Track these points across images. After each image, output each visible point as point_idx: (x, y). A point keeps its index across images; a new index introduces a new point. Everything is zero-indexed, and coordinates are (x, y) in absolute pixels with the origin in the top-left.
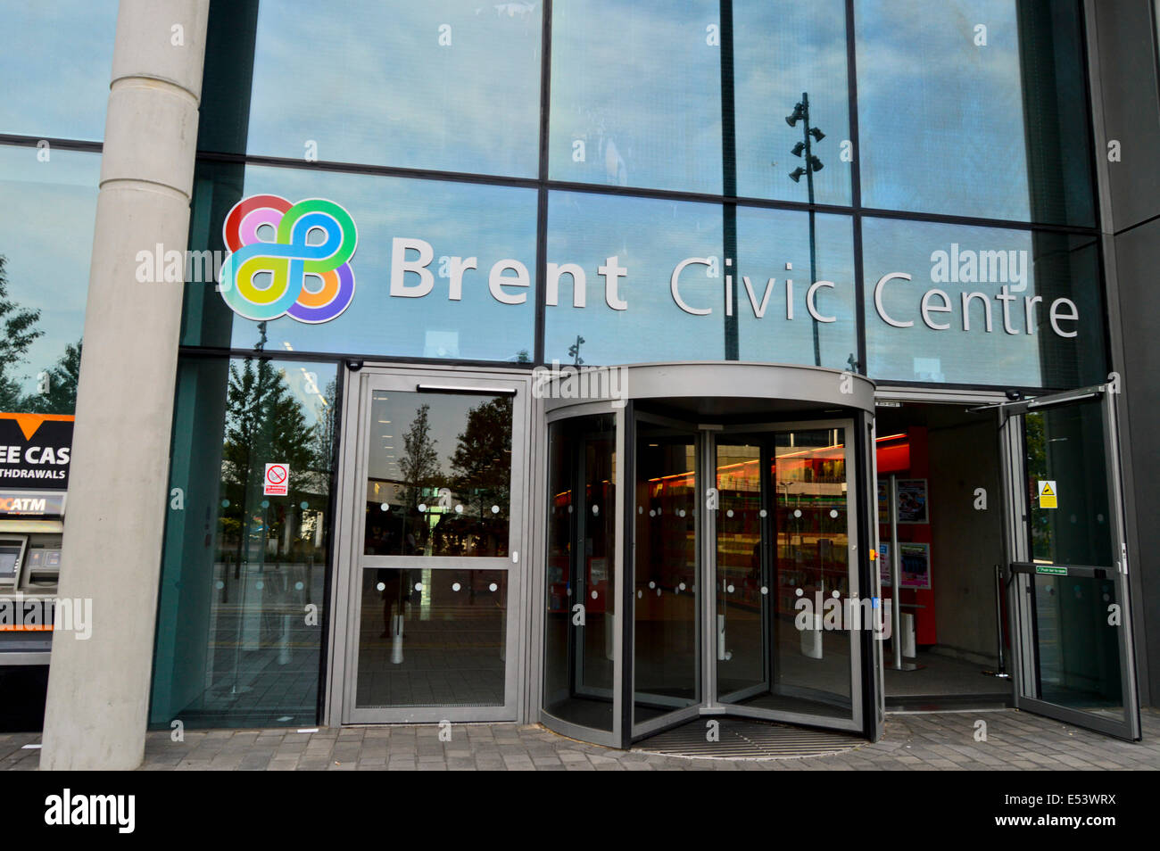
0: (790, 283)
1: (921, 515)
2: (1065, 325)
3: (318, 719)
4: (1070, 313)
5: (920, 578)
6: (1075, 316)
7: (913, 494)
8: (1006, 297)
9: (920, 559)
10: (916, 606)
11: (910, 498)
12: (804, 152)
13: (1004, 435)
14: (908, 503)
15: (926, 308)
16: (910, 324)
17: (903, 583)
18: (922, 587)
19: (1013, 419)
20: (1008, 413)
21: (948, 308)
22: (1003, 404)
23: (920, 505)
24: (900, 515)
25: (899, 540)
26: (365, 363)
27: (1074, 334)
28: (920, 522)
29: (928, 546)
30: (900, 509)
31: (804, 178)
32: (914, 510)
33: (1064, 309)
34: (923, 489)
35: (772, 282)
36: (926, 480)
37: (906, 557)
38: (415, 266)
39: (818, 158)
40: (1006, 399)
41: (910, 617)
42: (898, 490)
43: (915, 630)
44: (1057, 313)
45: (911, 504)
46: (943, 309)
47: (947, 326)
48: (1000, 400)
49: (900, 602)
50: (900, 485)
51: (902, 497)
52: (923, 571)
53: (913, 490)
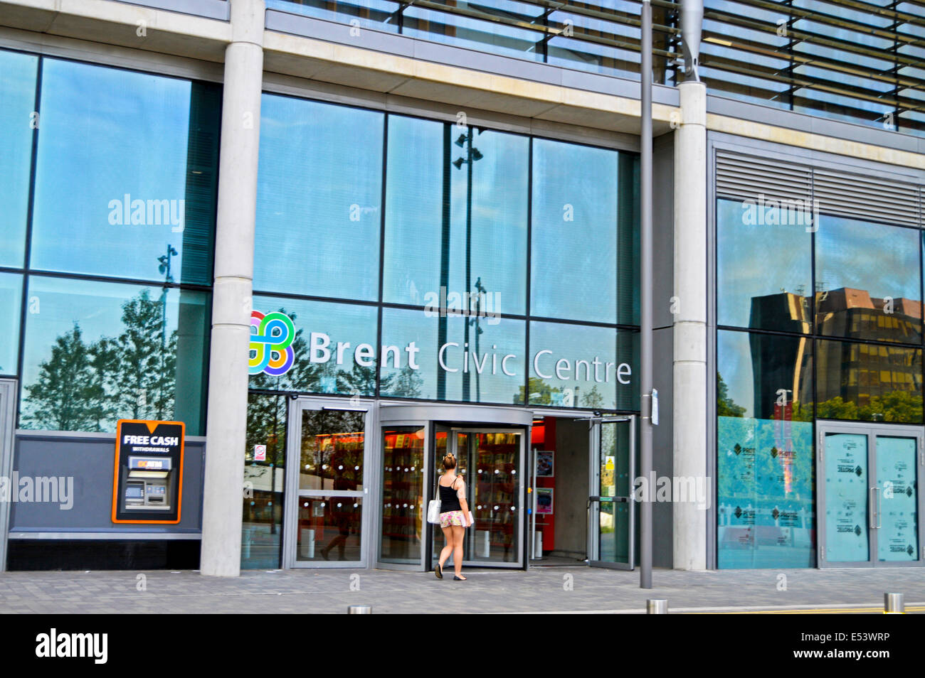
0: (495, 356)
1: (549, 472)
2: (624, 377)
3: (280, 567)
4: (627, 371)
5: (547, 508)
6: (629, 373)
7: (546, 460)
8: (597, 363)
9: (548, 497)
10: (544, 524)
11: (544, 462)
12: (466, 144)
13: (591, 433)
14: (543, 465)
15: (558, 368)
16: (550, 377)
17: (538, 511)
18: (548, 513)
19: (596, 425)
20: (594, 423)
21: (569, 369)
22: (592, 419)
23: (549, 466)
24: (538, 472)
25: (537, 486)
26: (299, 396)
27: (628, 382)
28: (549, 476)
29: (552, 489)
30: (538, 468)
31: (465, 166)
32: (546, 469)
33: (624, 369)
34: (551, 457)
35: (486, 355)
36: (553, 452)
37: (540, 496)
38: (322, 347)
39: (479, 150)
40: (594, 415)
41: (540, 533)
42: (538, 457)
43: (543, 541)
44: (621, 371)
45: (544, 465)
46: (565, 369)
47: (567, 378)
48: (590, 415)
49: (536, 522)
50: (539, 454)
51: (540, 461)
52: (549, 504)
53: (547, 457)
